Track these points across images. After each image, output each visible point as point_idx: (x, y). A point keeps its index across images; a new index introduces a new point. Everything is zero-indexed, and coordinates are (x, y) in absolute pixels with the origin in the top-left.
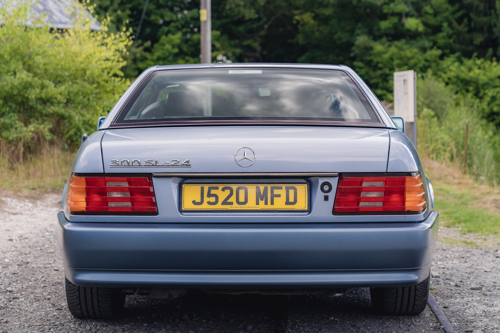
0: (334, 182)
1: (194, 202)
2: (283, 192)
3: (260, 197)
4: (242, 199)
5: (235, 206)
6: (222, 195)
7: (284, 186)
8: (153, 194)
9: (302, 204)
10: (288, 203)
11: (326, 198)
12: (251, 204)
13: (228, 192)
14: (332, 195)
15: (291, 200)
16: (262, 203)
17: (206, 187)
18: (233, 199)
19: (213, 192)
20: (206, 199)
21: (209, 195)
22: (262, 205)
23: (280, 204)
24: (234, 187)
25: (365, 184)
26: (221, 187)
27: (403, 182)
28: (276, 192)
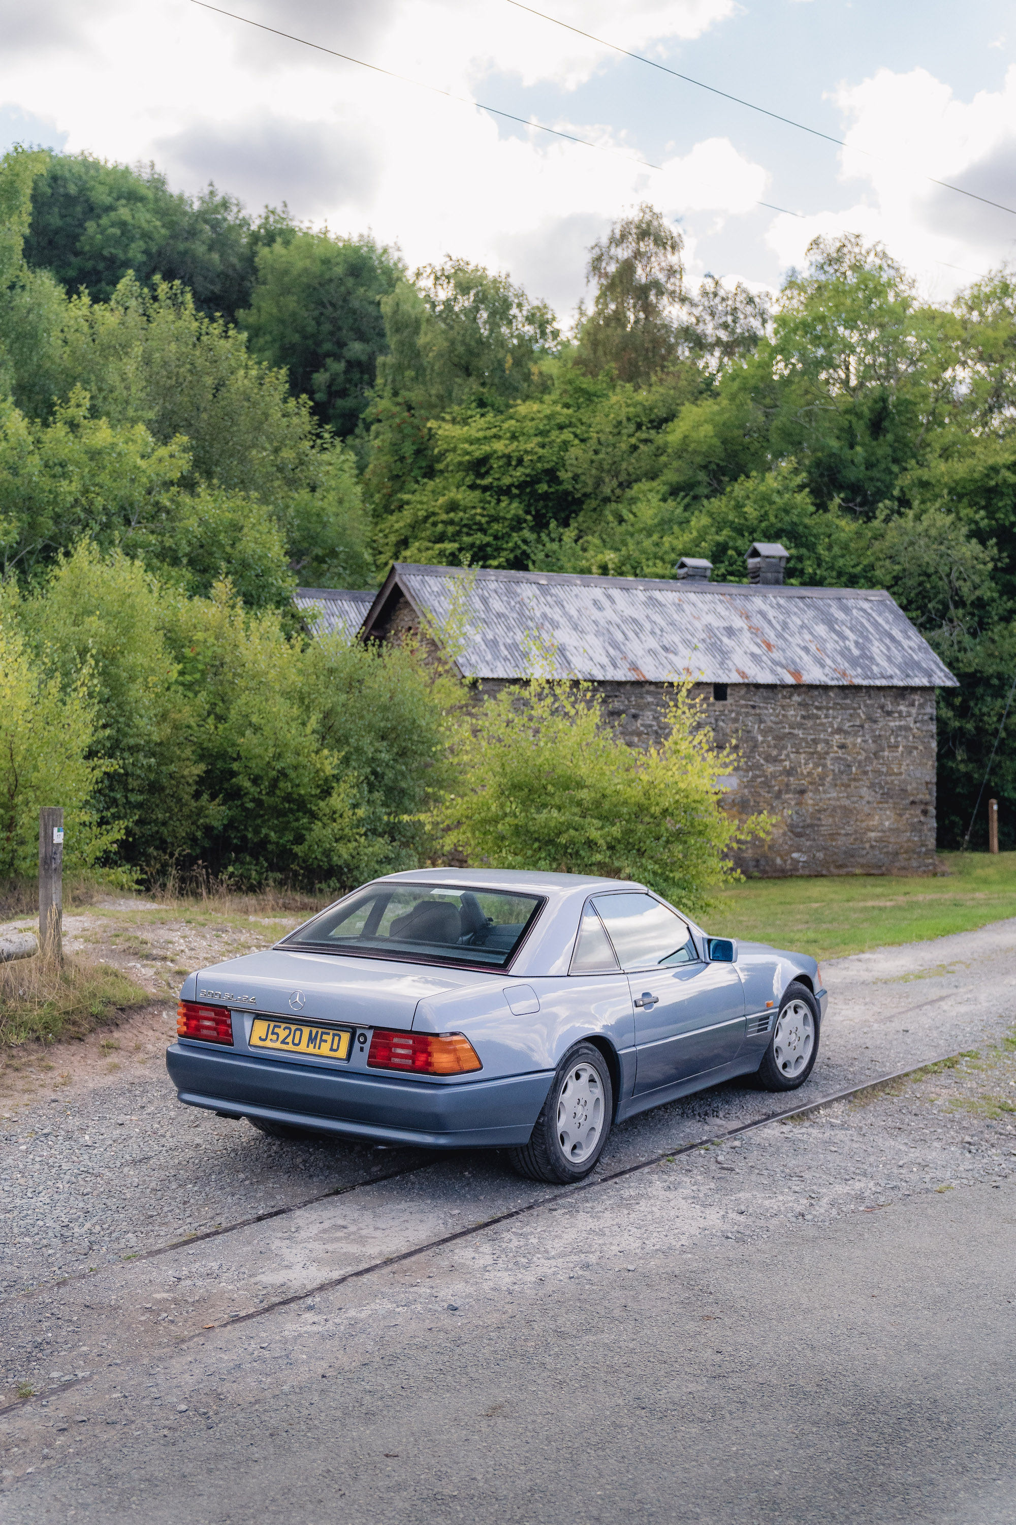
0: (370, 1034)
1: (260, 1038)
2: (329, 1038)
3: (312, 1039)
4: (296, 1041)
5: (290, 1047)
6: (283, 1033)
7: (331, 1032)
8: (230, 1026)
9: (342, 1053)
10: (331, 1050)
11: (362, 1049)
12: (303, 1047)
13: (287, 1031)
14: (367, 1046)
15: (335, 1047)
16: (311, 1046)
17: (272, 1024)
18: (289, 1040)
19: (276, 1030)
20: (270, 1036)
21: (273, 1033)
22: (311, 1050)
23: (325, 1049)
24: (293, 1027)
25: (396, 1040)
26: (283, 1025)
27: (428, 1044)
28: (324, 1037)
